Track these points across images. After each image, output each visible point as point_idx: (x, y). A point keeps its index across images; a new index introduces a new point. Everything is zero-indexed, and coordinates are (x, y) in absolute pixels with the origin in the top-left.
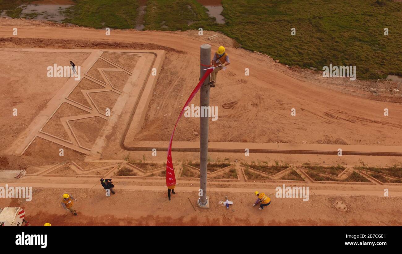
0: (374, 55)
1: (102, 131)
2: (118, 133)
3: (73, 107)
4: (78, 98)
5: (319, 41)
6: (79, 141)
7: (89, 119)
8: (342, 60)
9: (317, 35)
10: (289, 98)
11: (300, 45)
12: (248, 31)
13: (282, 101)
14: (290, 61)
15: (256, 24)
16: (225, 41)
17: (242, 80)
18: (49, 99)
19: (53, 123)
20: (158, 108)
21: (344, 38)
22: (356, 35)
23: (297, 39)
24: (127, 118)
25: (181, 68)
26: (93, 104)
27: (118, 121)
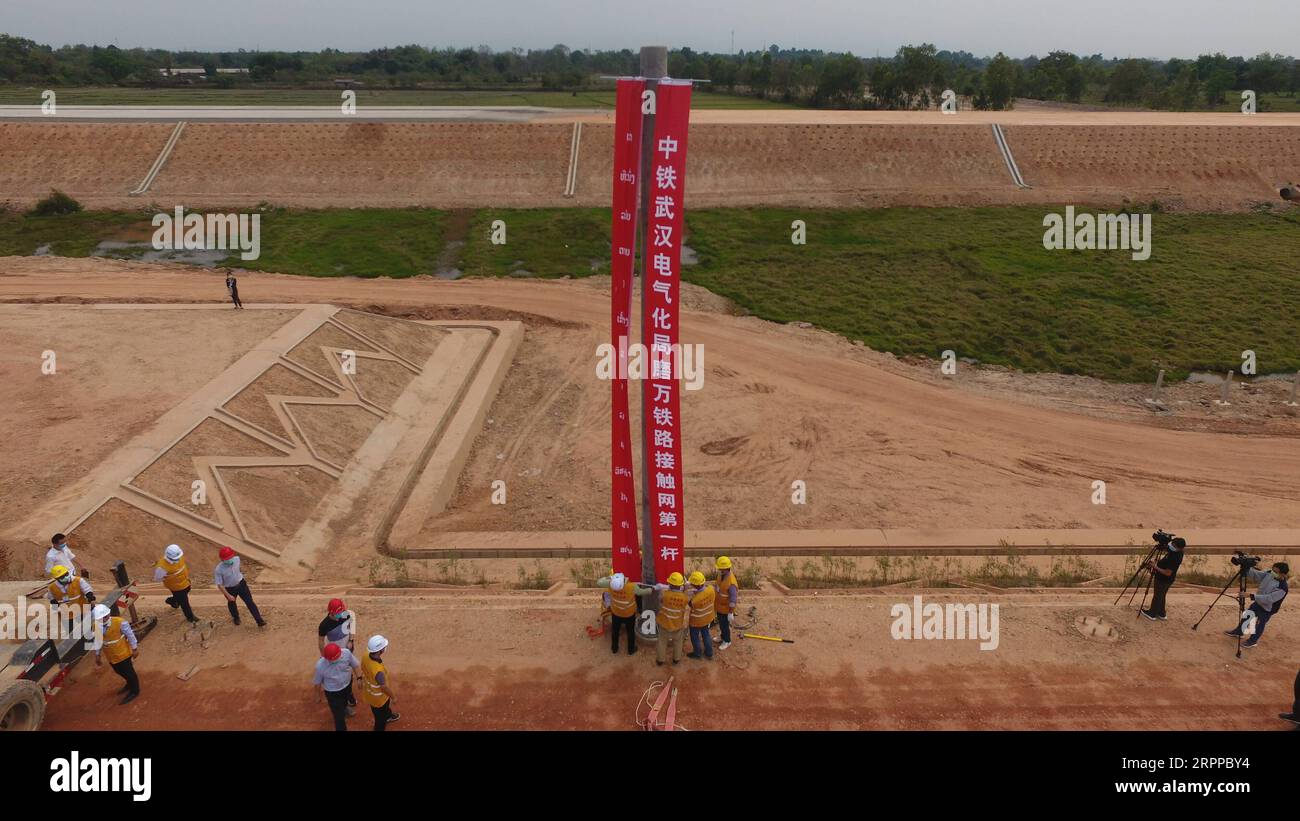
0: (1138, 327)
1: (319, 506)
2: (372, 515)
3: (236, 433)
4: (253, 413)
5: (974, 297)
6: (245, 525)
7: (282, 469)
8: (1050, 338)
9: (970, 284)
10: (904, 427)
11: (922, 307)
12: (767, 279)
13: (884, 434)
14: (897, 343)
15: (789, 264)
16: (700, 299)
17: (756, 385)
18: (163, 409)
19: (168, 468)
20: (501, 457)
21: (1047, 290)
22: (1081, 283)
23: (911, 294)
24: (400, 477)
25: (571, 362)
26: (297, 433)
27: (372, 485)
